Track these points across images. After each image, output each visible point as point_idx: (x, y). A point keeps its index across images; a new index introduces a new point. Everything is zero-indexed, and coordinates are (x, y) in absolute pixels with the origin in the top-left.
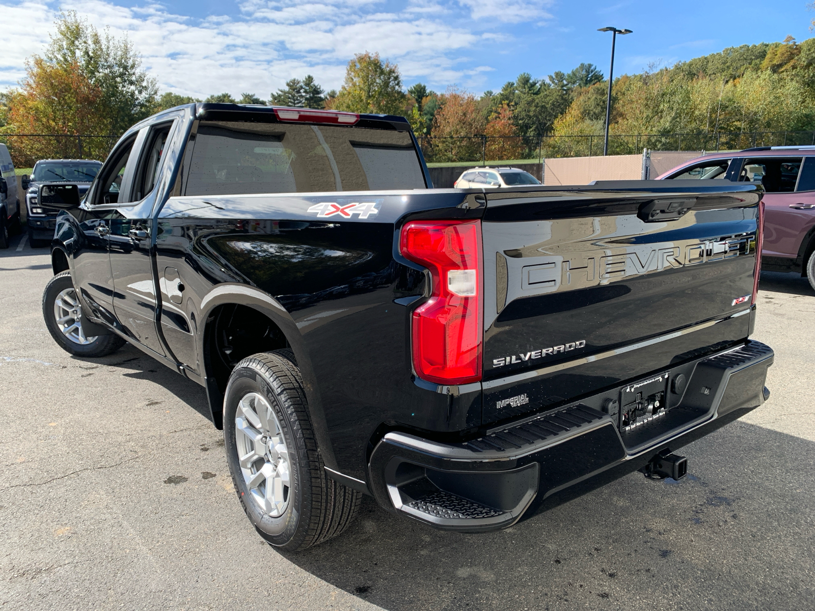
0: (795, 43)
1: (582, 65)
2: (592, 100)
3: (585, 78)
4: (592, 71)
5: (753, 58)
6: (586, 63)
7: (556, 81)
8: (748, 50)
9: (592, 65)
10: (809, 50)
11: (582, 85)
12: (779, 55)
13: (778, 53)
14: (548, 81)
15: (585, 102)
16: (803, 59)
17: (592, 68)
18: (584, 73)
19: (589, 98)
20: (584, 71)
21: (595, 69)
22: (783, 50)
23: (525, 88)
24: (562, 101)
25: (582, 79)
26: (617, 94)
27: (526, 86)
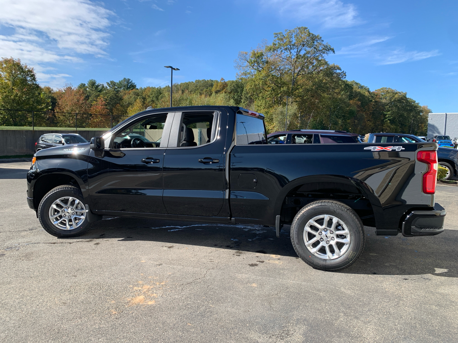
0: (225, 81)
1: (125, 79)
2: (132, 98)
3: (127, 86)
4: (130, 83)
5: (208, 86)
6: (127, 78)
7: (111, 86)
8: (205, 82)
9: (130, 80)
10: (231, 85)
11: (125, 89)
12: (219, 86)
13: (218, 85)
14: (106, 85)
15: (129, 98)
16: (229, 89)
17: (130, 81)
18: (126, 83)
19: (131, 97)
20: (126, 82)
21: (132, 82)
22: (220, 84)
23: (93, 88)
24: (115, 97)
25: (125, 86)
26: (145, 96)
27: (94, 87)
